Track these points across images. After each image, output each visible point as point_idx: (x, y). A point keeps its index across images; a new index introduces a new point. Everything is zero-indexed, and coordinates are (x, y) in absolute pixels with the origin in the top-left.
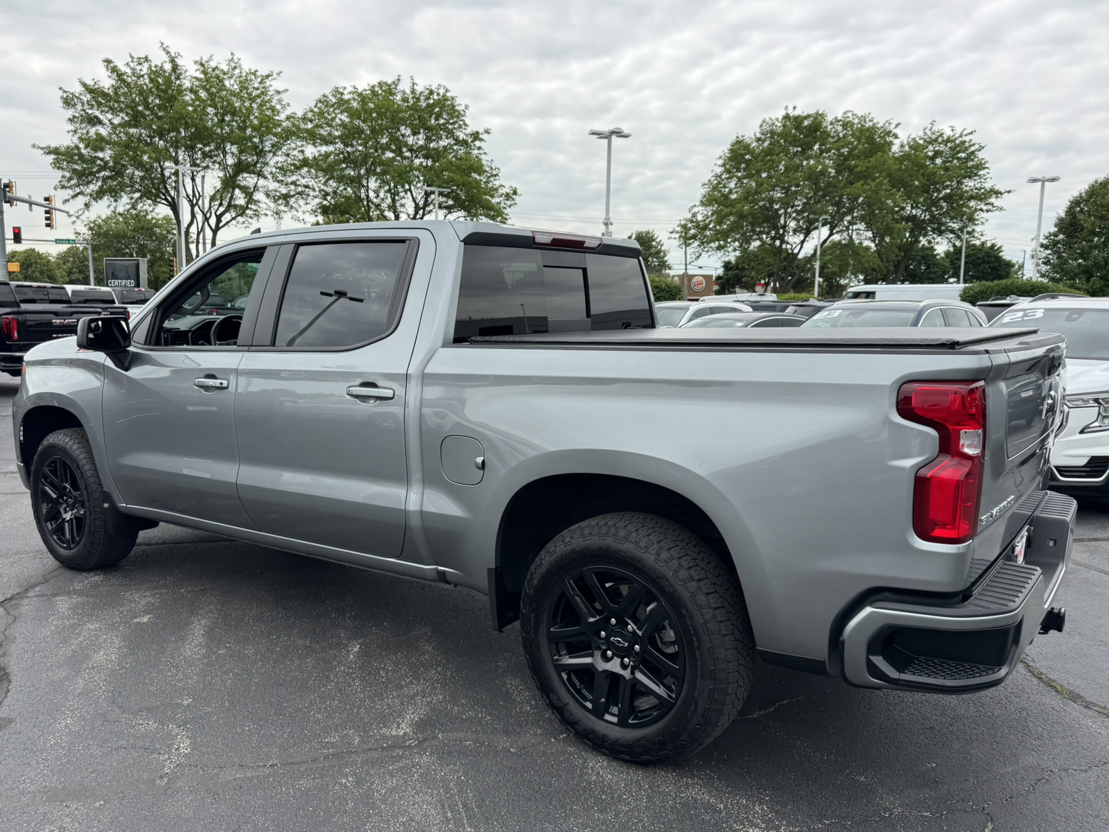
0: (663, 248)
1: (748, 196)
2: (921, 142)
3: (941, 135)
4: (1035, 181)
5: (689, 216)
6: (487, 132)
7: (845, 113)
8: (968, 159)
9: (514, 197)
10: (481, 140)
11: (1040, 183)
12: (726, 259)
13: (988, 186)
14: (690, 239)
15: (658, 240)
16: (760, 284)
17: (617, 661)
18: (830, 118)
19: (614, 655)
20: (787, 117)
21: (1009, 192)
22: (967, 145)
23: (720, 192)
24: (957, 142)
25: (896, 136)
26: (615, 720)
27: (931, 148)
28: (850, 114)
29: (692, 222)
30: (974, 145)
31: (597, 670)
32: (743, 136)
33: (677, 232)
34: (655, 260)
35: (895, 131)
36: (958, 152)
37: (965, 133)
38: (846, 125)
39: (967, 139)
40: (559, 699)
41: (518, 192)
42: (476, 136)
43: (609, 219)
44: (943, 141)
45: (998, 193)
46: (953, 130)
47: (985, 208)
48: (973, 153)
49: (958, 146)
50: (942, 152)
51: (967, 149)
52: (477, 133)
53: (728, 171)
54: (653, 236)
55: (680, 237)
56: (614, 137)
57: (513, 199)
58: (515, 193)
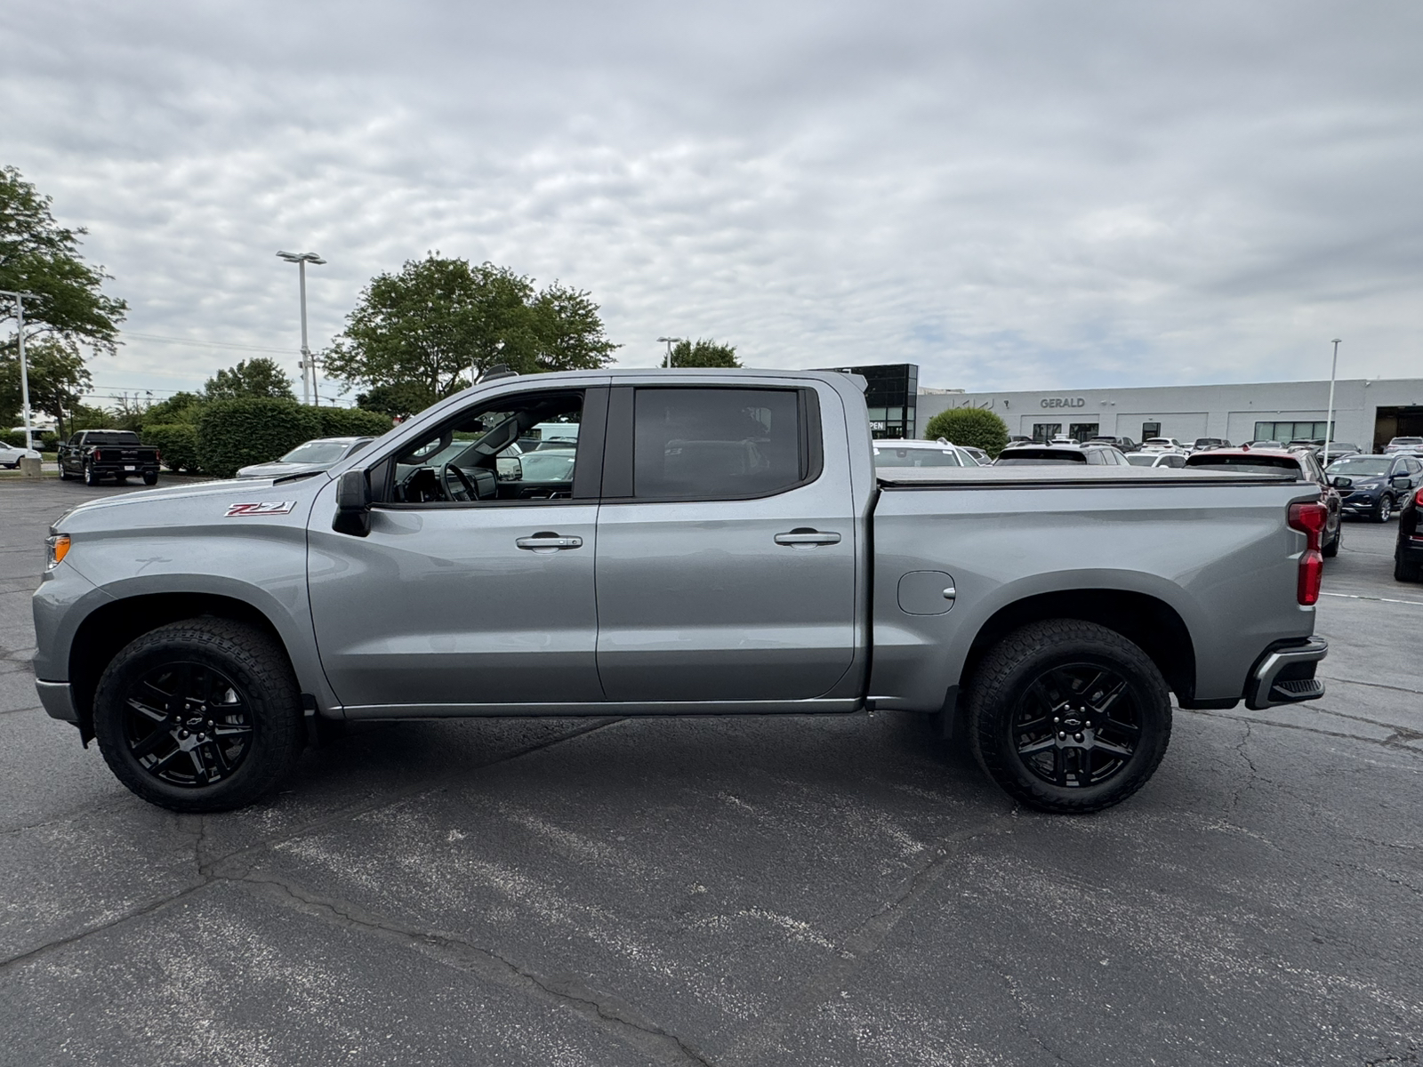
0: (285, 378)
1: (397, 331)
2: (549, 297)
3: (565, 292)
4: (663, 340)
5: (333, 346)
6: (82, 231)
7: (485, 264)
8: (586, 315)
9: (122, 311)
10: (73, 240)
11: (667, 342)
12: (360, 393)
13: (603, 340)
14: (336, 370)
15: (278, 369)
16: (397, 418)
17: (1070, 737)
18: (471, 267)
19: (1066, 733)
20: (431, 261)
21: (620, 346)
22: (585, 303)
23: (365, 325)
24: (578, 300)
25: (531, 290)
26: (1077, 784)
27: (556, 303)
28: (488, 265)
29: (336, 352)
30: (591, 304)
31: (1059, 749)
32: (389, 274)
33: (322, 361)
34: (276, 390)
35: (531, 285)
36: (579, 309)
37: (583, 293)
38: (486, 275)
39: (585, 298)
40: (1027, 781)
41: (127, 305)
42: (66, 235)
43: (306, 347)
44: (566, 298)
45: (612, 347)
46: (573, 290)
47: (603, 359)
48: (590, 311)
49: (578, 303)
50: (566, 307)
51: (586, 307)
52: (68, 231)
53: (374, 307)
54: (272, 364)
55: (324, 367)
56: (306, 262)
57: (121, 314)
58: (123, 307)
